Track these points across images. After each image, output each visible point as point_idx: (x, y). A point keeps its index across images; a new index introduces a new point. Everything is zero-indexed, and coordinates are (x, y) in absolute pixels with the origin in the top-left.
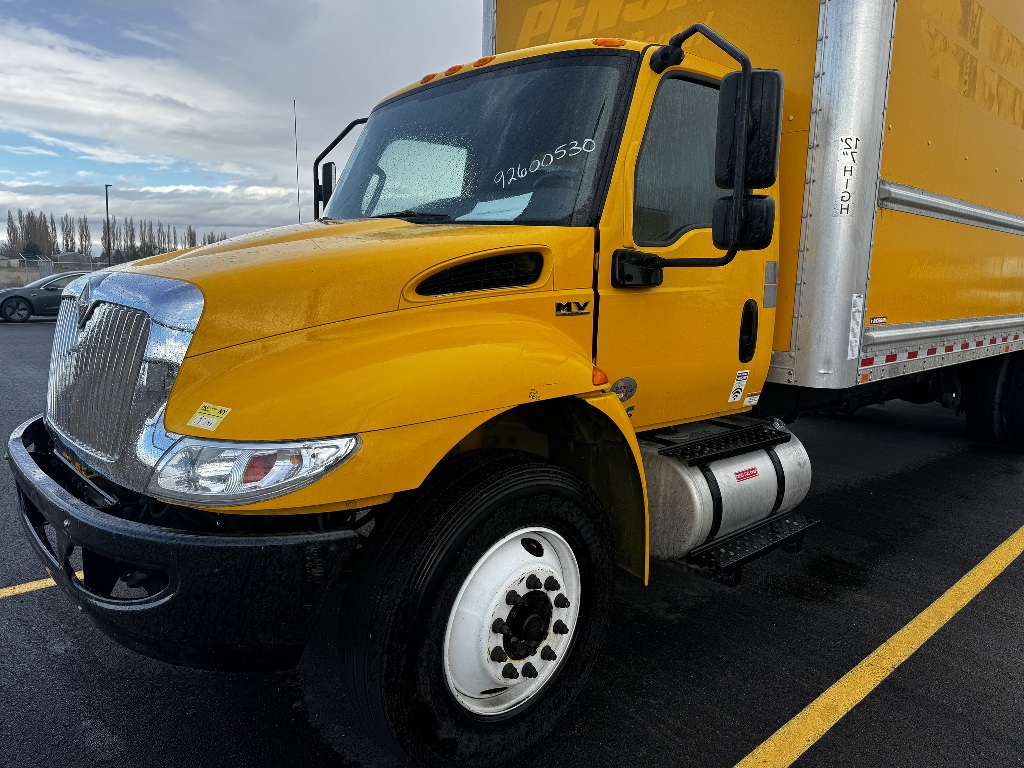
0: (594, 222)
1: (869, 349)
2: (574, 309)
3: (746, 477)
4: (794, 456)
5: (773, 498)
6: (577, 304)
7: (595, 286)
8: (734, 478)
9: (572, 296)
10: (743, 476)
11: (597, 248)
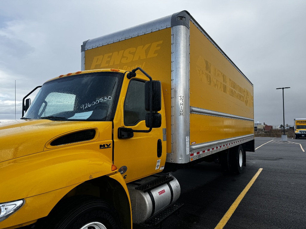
0: (112, 120)
1: (192, 151)
2: (106, 146)
3: (162, 193)
4: (175, 184)
5: (170, 198)
6: (107, 145)
7: (113, 139)
8: (158, 194)
9: (105, 142)
10: (161, 193)
11: (113, 127)
